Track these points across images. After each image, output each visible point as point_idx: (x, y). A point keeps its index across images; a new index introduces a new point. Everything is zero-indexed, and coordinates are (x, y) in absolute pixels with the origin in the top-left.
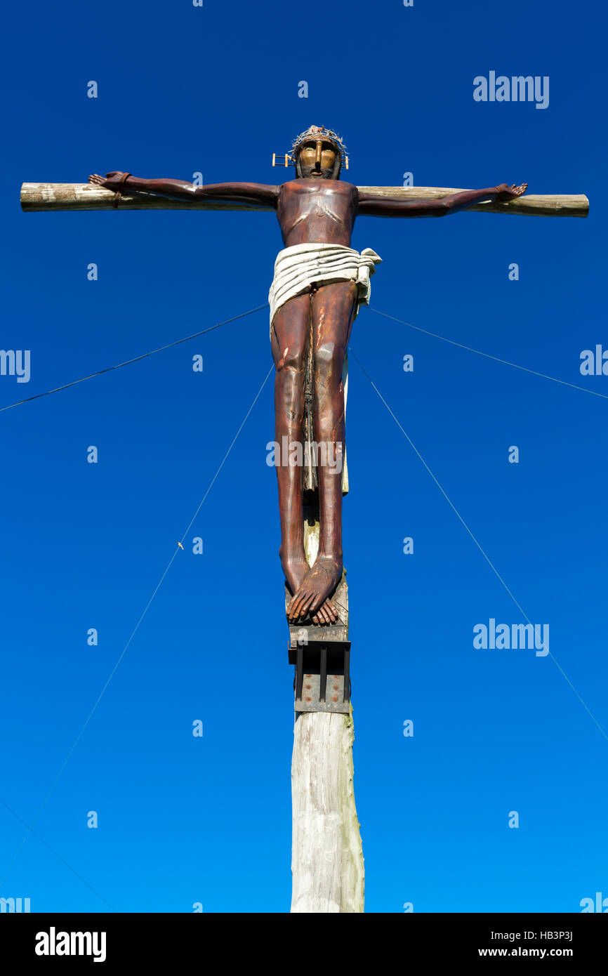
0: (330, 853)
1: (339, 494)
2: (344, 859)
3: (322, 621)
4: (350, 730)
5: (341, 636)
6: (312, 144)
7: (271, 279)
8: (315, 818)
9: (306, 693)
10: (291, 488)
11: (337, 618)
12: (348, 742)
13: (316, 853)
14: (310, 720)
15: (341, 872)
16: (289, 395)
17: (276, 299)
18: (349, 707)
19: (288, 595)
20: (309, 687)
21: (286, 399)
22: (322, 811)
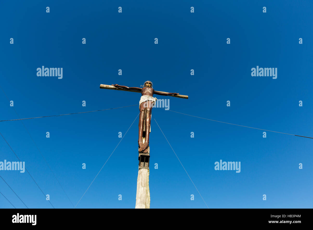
0: (144, 195)
1: (149, 133)
2: (147, 196)
3: (145, 152)
4: (149, 173)
5: (148, 155)
6: (148, 83)
7: (140, 100)
8: (141, 188)
9: (141, 165)
10: (141, 130)
11: (148, 152)
12: (148, 175)
13: (141, 195)
14: (142, 170)
15: (146, 199)
16: (142, 115)
17: (140, 103)
18: (148, 168)
19: (139, 148)
20: (142, 164)
21: (141, 116)
22: (143, 187)
